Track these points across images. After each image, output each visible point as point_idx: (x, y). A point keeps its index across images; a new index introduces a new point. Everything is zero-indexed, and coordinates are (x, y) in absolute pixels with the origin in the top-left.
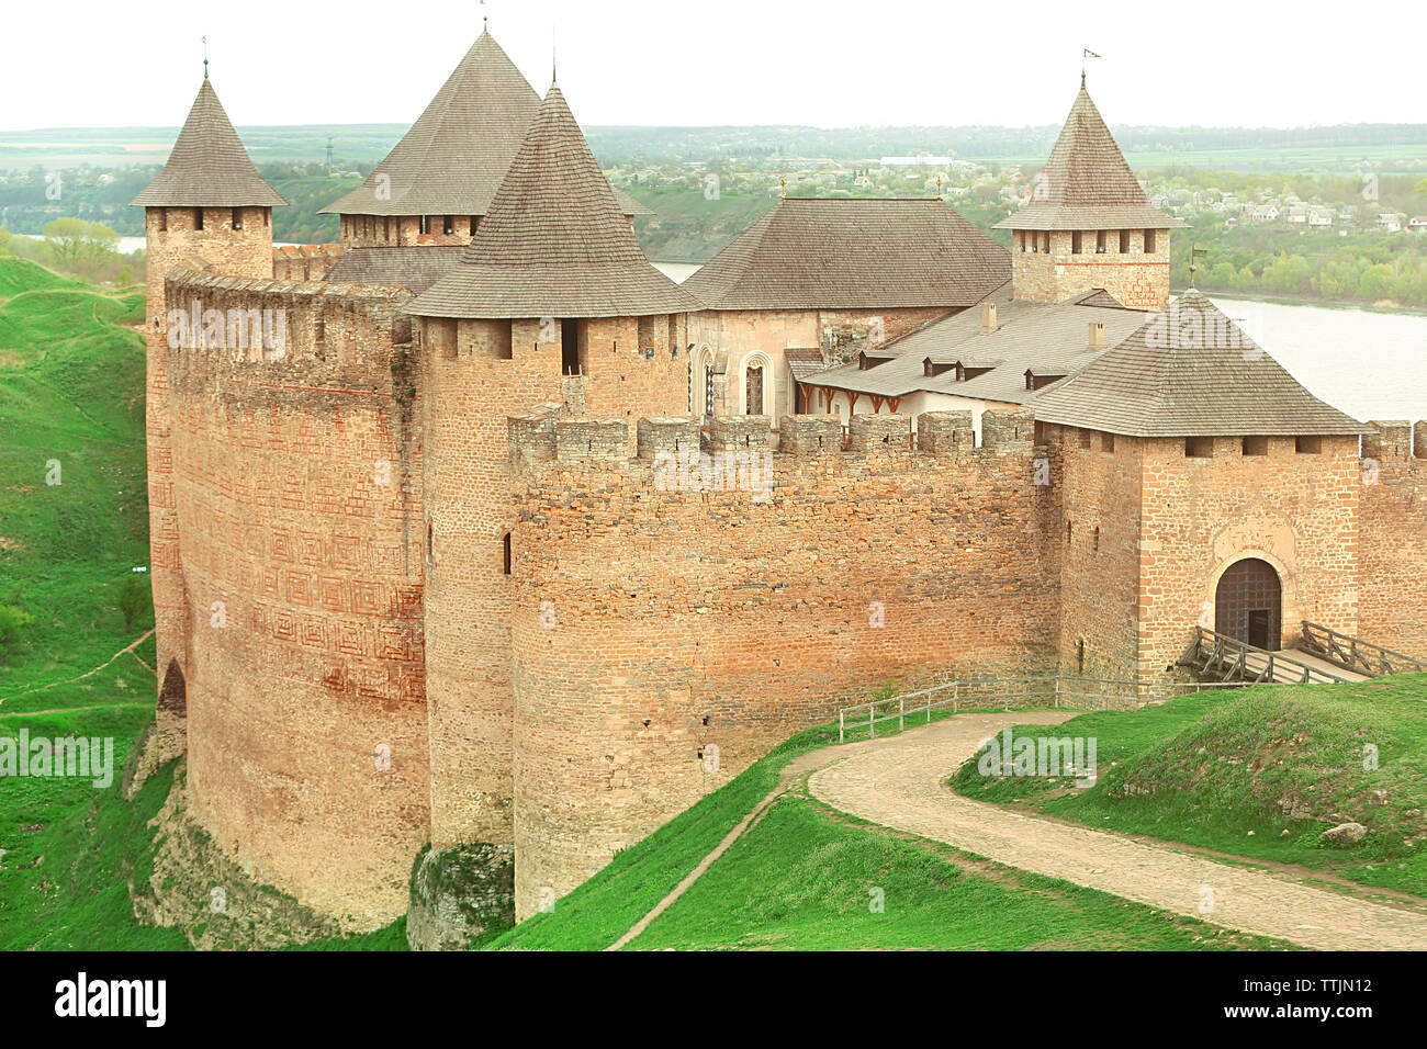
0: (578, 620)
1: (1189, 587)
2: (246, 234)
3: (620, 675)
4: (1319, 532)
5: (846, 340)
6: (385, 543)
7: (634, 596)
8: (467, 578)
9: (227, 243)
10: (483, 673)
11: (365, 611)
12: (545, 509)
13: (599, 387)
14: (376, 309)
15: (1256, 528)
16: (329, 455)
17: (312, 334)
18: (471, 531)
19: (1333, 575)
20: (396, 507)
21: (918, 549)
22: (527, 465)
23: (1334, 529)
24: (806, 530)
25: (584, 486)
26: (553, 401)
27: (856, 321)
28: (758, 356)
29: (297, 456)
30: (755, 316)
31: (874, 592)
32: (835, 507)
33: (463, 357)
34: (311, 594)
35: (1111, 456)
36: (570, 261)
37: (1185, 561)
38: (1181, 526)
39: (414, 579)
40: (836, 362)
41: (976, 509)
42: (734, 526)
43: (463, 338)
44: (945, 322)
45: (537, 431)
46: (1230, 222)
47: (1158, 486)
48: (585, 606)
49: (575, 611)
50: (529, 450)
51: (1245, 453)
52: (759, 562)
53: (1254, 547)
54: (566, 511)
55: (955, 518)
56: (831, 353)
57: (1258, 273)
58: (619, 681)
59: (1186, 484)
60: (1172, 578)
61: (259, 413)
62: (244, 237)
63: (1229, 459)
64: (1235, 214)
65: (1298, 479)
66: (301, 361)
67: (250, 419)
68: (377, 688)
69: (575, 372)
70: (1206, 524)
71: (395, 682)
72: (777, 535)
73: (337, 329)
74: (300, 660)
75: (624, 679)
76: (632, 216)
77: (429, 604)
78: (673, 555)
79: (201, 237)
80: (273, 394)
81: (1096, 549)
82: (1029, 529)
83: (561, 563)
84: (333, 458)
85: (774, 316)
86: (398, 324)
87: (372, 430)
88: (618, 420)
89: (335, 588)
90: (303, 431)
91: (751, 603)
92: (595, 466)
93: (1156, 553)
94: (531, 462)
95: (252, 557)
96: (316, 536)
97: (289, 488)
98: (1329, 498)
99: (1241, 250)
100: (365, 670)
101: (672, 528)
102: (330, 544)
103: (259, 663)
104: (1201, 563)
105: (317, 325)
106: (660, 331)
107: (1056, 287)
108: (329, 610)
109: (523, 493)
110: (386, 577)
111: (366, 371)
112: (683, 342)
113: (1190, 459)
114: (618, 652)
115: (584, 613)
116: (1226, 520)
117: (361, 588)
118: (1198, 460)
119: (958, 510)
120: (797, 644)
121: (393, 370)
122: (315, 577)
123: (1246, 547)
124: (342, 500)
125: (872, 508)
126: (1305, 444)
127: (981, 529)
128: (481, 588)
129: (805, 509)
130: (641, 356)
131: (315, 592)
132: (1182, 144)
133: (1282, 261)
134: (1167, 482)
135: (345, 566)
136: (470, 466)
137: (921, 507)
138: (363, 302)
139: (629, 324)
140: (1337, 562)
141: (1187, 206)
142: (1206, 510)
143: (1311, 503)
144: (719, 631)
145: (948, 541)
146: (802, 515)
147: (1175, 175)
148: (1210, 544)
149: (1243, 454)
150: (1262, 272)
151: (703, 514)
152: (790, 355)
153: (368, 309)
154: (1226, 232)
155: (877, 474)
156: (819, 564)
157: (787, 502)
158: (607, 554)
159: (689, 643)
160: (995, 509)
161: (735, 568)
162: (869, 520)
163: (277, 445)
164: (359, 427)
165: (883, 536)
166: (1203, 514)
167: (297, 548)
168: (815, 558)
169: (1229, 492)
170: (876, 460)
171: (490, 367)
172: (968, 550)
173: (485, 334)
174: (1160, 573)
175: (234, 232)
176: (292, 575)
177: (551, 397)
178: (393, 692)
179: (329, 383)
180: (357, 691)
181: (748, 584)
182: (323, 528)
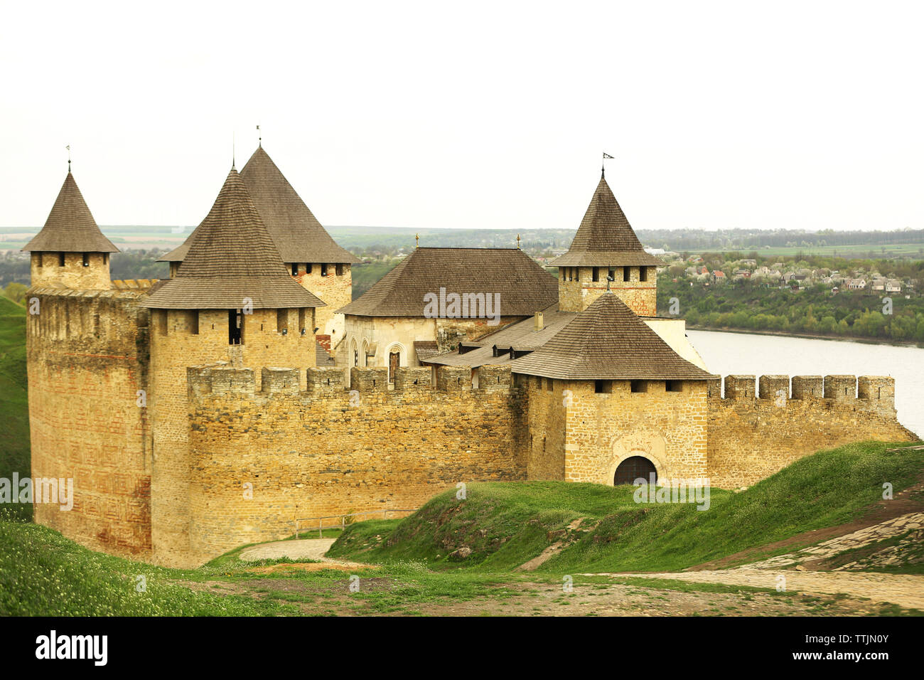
0: (223, 491)
1: (597, 473)
2: (91, 269)
3: (248, 525)
4: (681, 440)
5: (452, 335)
6: (132, 450)
7: (257, 476)
8: (172, 469)
9: (79, 275)
10: (181, 528)
11: (120, 492)
12: (205, 422)
13: (252, 352)
14: (128, 306)
15: (640, 438)
16: (101, 396)
17: (92, 321)
18: (174, 440)
19: (690, 467)
20: (138, 427)
21: (436, 451)
22: (195, 396)
23: (691, 439)
24: (366, 437)
25: (227, 409)
26: (223, 360)
27: (459, 324)
28: (397, 346)
29: (83, 397)
30: (395, 321)
31: (408, 477)
32: (384, 423)
33: (170, 333)
34: (91, 483)
35: (551, 393)
36: (237, 275)
37: (594, 457)
38: (592, 436)
39: (148, 472)
40: (446, 350)
41: (473, 426)
42: (320, 434)
43: (171, 322)
44: (517, 325)
45: (201, 375)
46: (834, 290)
47: (577, 410)
48: (227, 482)
49: (222, 485)
50: (196, 387)
51: (633, 391)
52: (336, 457)
53: (638, 449)
54: (217, 424)
55: (459, 431)
56: (443, 344)
57: (851, 323)
58: (248, 528)
59: (594, 410)
60: (586, 467)
61: (64, 371)
62: (90, 271)
63: (622, 394)
64: (838, 284)
65: (668, 408)
66: (86, 338)
67: (59, 375)
68: (127, 540)
69: (237, 342)
70: (608, 434)
71: (137, 536)
72: (347, 440)
73: (106, 318)
74: (85, 524)
75: (252, 527)
76: (350, 264)
77: (153, 487)
78: (282, 452)
79: (63, 271)
80: (71, 359)
81: (544, 451)
82: (507, 439)
83: (214, 456)
84: (104, 398)
85: (407, 321)
86: (141, 316)
87: (125, 380)
88: (248, 369)
89: (104, 478)
90: (87, 381)
91: (330, 482)
92: (234, 396)
93: (575, 452)
94: (198, 394)
95: (60, 461)
96: (93, 447)
97: (79, 417)
98: (687, 420)
99: (840, 308)
100: (120, 529)
101: (281, 435)
102: (101, 451)
103: (64, 526)
104: (604, 458)
105: (95, 316)
106: (292, 320)
107: (582, 302)
108: (101, 492)
109: (193, 413)
110: (133, 471)
111: (122, 344)
112: (311, 326)
113: (597, 394)
114: (248, 510)
115: (227, 486)
116: (620, 432)
117: (118, 478)
118: (602, 395)
119: (462, 427)
120: (360, 507)
121: (137, 343)
122: (93, 472)
123: (634, 449)
124: (108, 423)
125: (407, 425)
126: (672, 386)
127: (476, 438)
128: (179, 475)
129: (364, 424)
130: (279, 334)
131: (93, 481)
132: (818, 242)
133: (867, 315)
134: (583, 408)
135: (109, 465)
136: (173, 400)
137: (437, 424)
138: (120, 301)
139: (271, 314)
140: (693, 459)
141: (807, 279)
142: (607, 426)
143: (676, 422)
144: (310, 499)
145: (455, 446)
146: (363, 428)
147: (801, 259)
148: (610, 447)
149: (632, 391)
150: (853, 323)
151: (301, 427)
152: (417, 345)
153: (123, 306)
154: (831, 297)
155: (411, 404)
156: (373, 458)
157: (353, 420)
158: (241, 450)
159: (292, 505)
160: (485, 426)
161: (321, 460)
162: (405, 432)
163: (73, 391)
164: (118, 378)
165: (414, 443)
166: (605, 428)
167: (84, 454)
168: (371, 455)
169: (623, 415)
170: (410, 396)
171: (186, 339)
172: (468, 452)
173: (183, 319)
174: (578, 464)
175: (84, 268)
176: (82, 471)
177: (222, 358)
178: (136, 543)
179: (102, 351)
180: (116, 542)
181: (329, 470)
182: (98, 441)
